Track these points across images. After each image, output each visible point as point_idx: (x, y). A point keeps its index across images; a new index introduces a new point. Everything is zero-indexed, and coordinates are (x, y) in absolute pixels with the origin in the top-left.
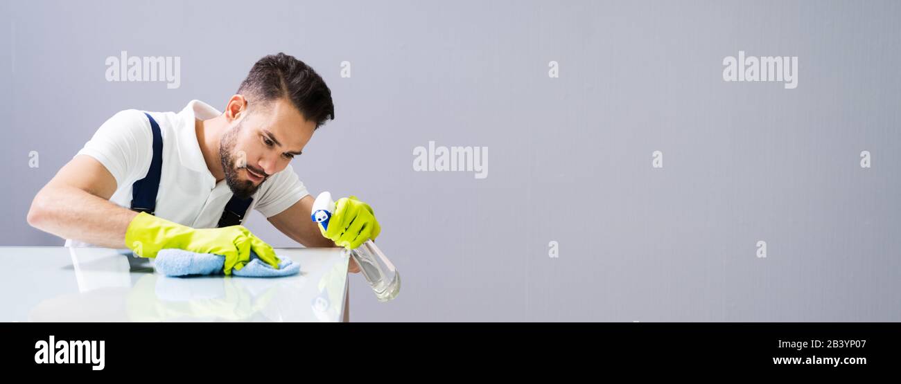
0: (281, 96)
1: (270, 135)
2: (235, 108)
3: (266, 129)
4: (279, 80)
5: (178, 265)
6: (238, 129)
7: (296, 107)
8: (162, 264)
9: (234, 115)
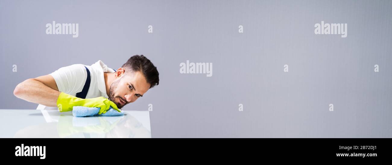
0: (139, 70)
1: (132, 85)
2: (119, 73)
3: (131, 82)
4: (140, 65)
5: (83, 112)
6: (119, 81)
7: (144, 76)
8: (76, 112)
9: (118, 76)
